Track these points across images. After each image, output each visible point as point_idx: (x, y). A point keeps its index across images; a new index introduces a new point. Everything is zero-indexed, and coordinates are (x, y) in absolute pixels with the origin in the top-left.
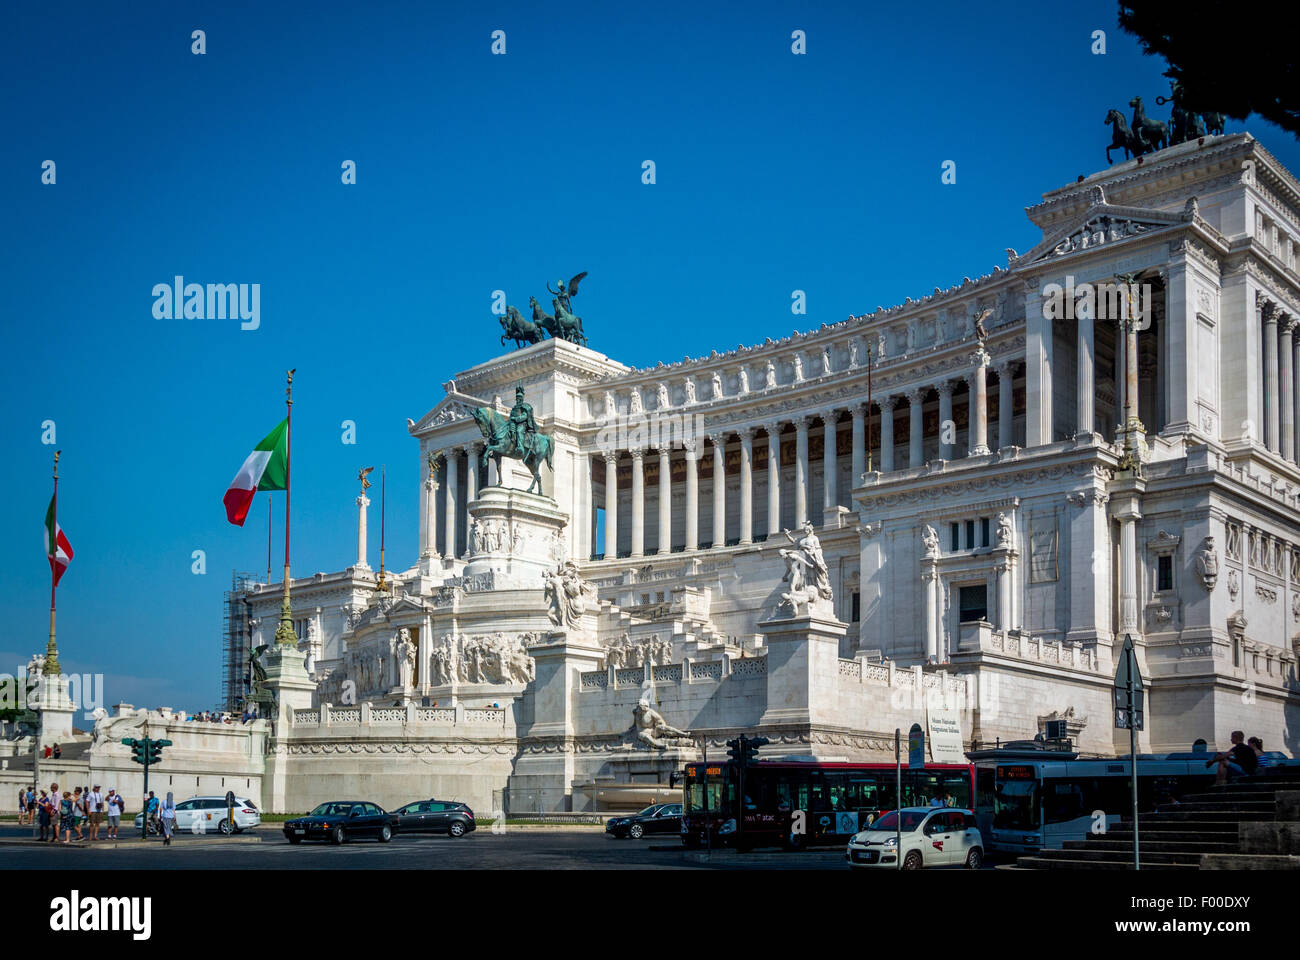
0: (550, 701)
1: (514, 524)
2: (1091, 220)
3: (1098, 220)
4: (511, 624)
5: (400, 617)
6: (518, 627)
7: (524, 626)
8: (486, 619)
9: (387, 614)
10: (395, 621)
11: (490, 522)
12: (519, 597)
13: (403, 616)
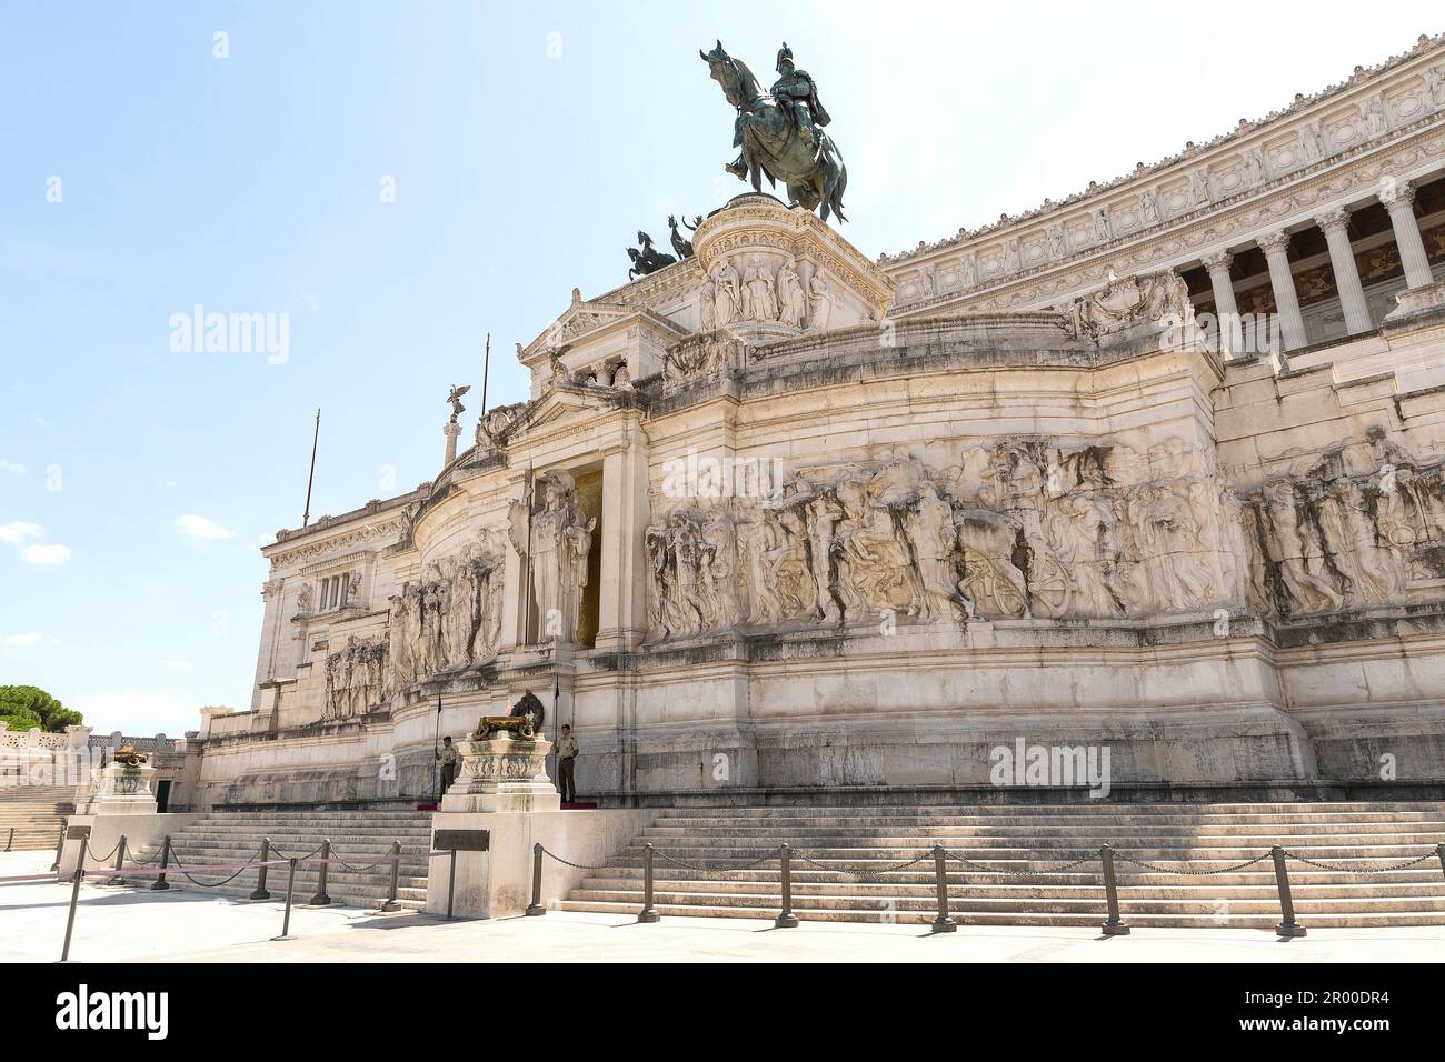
4: (930, 424)
5: (541, 440)
6: (960, 428)
7: (984, 427)
8: (840, 412)
9: (503, 439)
10: (523, 457)
11: (756, 258)
12: (948, 337)
13: (553, 436)
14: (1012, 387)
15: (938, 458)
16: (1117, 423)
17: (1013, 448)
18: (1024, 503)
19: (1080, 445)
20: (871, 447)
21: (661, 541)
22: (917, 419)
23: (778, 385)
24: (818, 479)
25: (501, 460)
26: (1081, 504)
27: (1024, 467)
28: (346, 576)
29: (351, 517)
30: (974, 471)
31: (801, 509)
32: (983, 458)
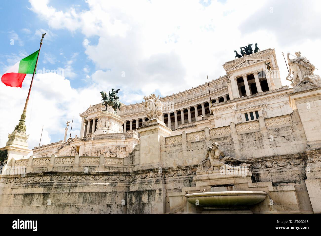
0: (149, 152)
1: (110, 120)
2: (244, 61)
3: (246, 61)
4: (111, 144)
5: (74, 143)
6: (113, 145)
7: (115, 144)
8: (103, 142)
9: (70, 143)
10: (72, 145)
11: (103, 119)
12: (114, 135)
13: (75, 143)
14: (119, 141)
15: (111, 148)
16: (128, 145)
17: (117, 147)
18: (117, 152)
19: (123, 147)
20: (105, 146)
21: (84, 155)
22: (109, 144)
23: (97, 140)
24: (100, 149)
25: (69, 145)
26: (123, 152)
27: (118, 149)
28: (47, 155)
29: (48, 145)
30: (113, 149)
31: (97, 152)
32: (115, 148)
